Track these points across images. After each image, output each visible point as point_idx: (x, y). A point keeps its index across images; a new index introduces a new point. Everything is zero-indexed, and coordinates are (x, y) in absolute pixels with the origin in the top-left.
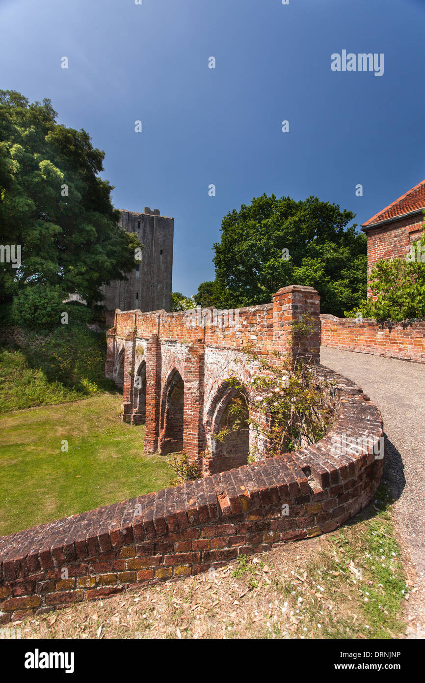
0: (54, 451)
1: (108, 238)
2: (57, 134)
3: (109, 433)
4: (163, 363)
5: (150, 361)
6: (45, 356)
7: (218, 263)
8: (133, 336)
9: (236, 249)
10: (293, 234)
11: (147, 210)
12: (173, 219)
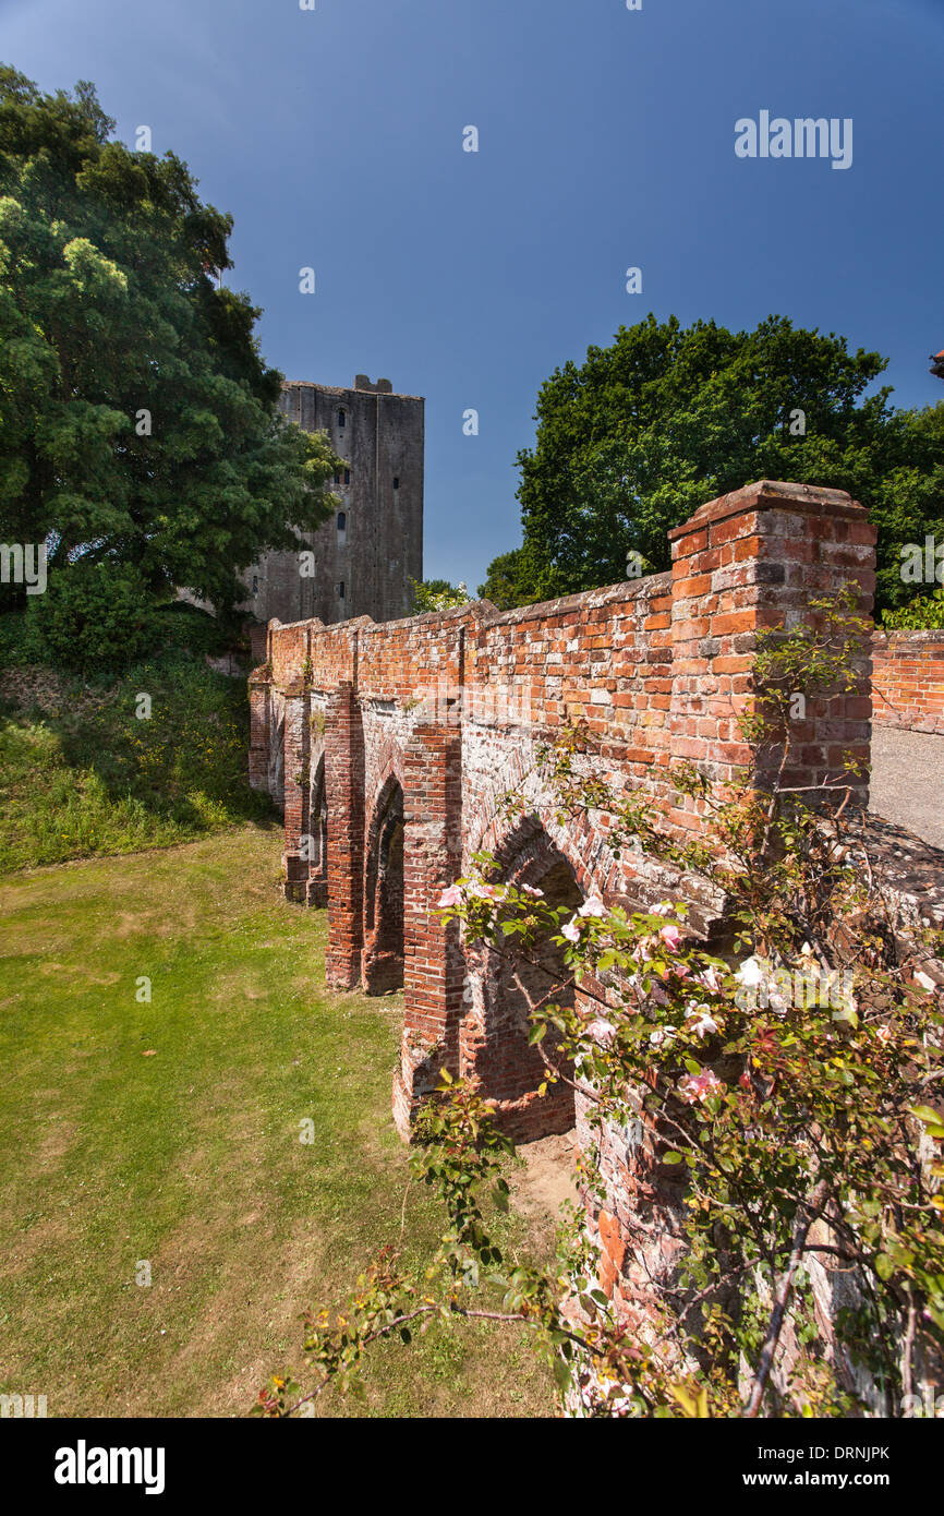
0: (105, 977)
1: (252, 443)
2: (105, 169)
3: (249, 929)
4: (367, 758)
5: (335, 752)
6: (106, 736)
7: (529, 500)
8: (304, 688)
9: (573, 463)
10: (721, 418)
11: (362, 381)
12: (422, 400)
